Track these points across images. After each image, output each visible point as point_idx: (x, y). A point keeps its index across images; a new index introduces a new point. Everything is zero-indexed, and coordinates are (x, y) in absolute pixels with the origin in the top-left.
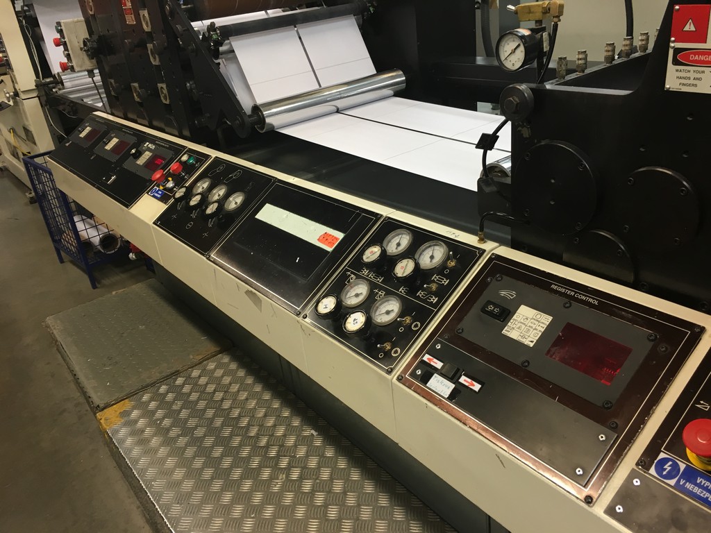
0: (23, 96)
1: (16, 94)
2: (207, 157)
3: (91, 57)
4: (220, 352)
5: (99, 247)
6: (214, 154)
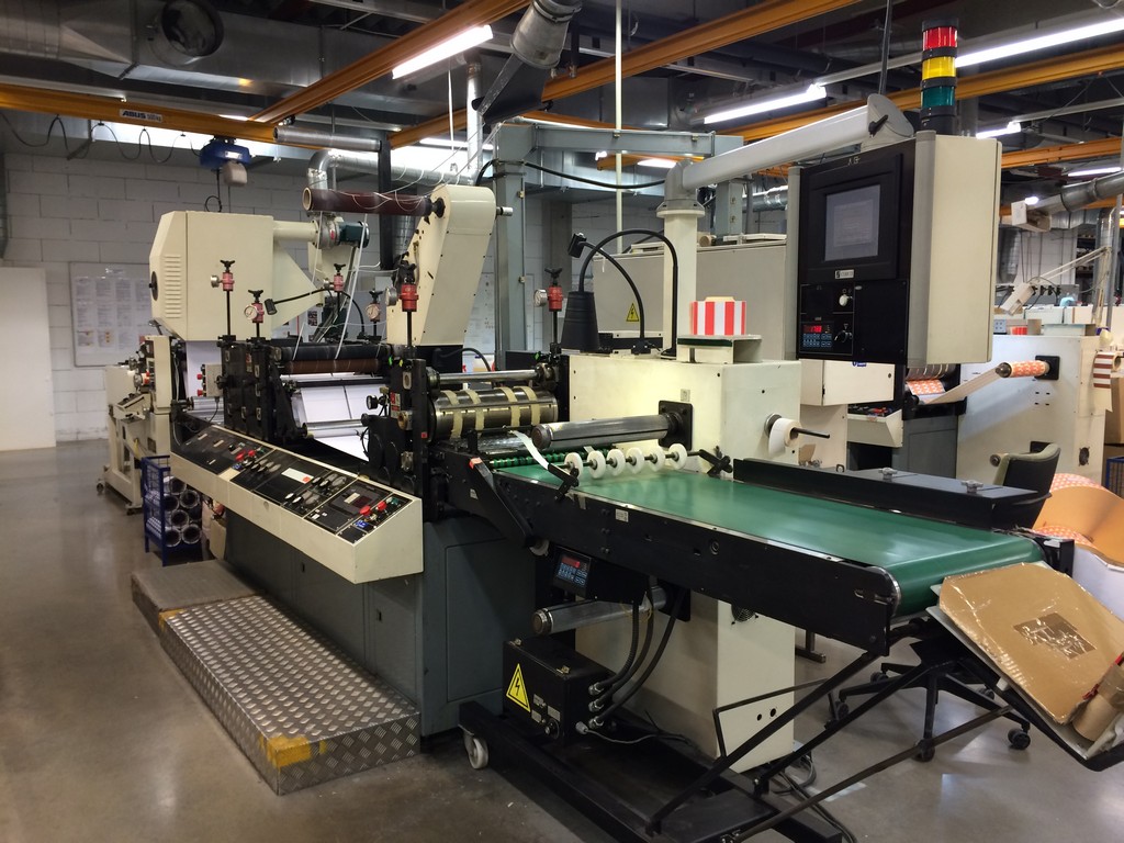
0: (156, 411)
1: (152, 410)
3: (220, 388)
6: (275, 448)
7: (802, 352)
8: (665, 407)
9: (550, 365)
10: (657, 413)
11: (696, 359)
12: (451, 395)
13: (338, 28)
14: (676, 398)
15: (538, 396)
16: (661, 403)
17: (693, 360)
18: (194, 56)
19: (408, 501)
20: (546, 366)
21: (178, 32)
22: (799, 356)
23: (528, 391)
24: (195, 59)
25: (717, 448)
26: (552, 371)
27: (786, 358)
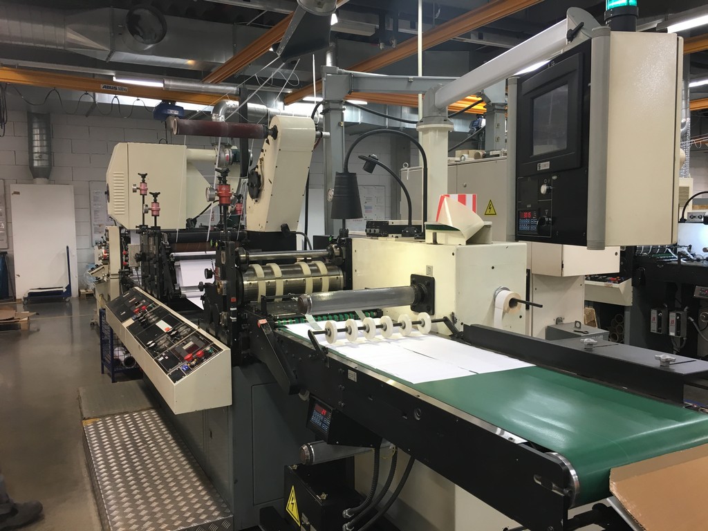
0: (111, 277)
1: (108, 275)
2: (157, 305)
4: (152, 408)
5: (123, 363)
6: (160, 304)
7: (519, 236)
8: (415, 279)
9: (339, 246)
10: (409, 284)
11: (438, 242)
12: (258, 268)
13: (245, 24)
14: (423, 272)
15: (328, 270)
16: (413, 276)
17: (435, 242)
18: (149, 44)
19: (220, 350)
20: (336, 247)
21: (138, 29)
22: (518, 239)
23: (321, 266)
24: (150, 46)
25: (453, 313)
26: (341, 250)
27: (509, 240)
